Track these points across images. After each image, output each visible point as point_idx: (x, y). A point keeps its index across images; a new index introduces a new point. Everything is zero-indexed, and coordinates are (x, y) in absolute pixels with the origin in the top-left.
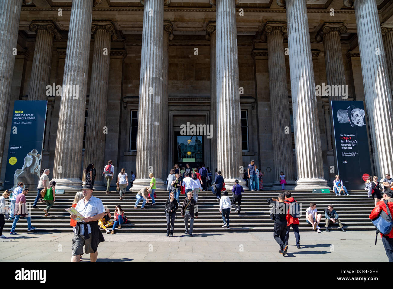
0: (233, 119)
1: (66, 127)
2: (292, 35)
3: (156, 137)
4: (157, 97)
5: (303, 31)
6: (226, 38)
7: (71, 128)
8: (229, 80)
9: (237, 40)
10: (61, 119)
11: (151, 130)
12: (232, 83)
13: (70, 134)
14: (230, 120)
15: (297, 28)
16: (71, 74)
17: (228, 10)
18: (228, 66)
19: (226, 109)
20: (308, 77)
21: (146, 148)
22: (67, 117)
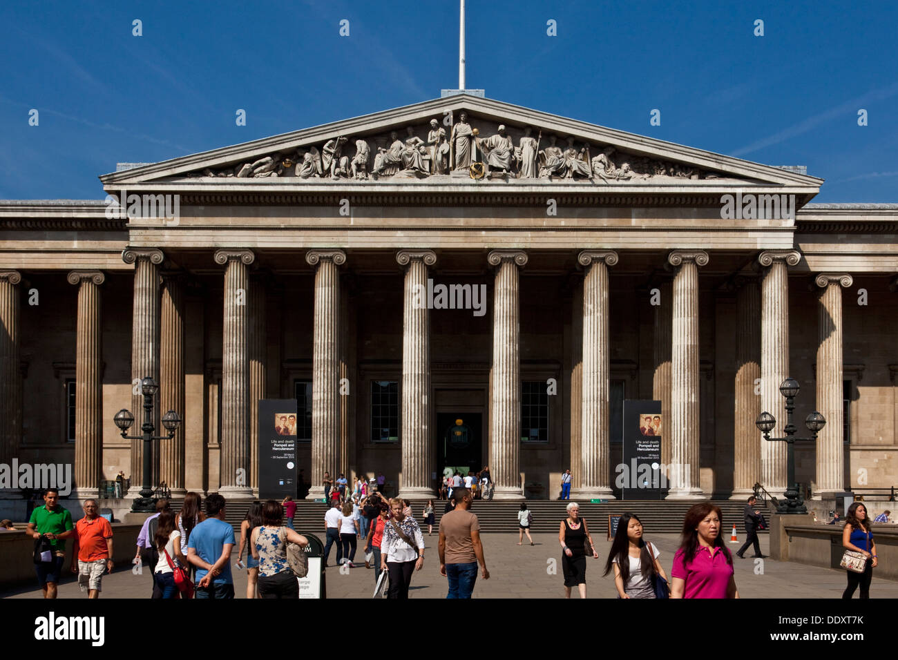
0: (510, 423)
1: (323, 432)
3: (423, 443)
4: (424, 396)
5: (599, 314)
6: (505, 324)
8: (506, 376)
11: (418, 435)
13: (329, 440)
14: (506, 424)
15: (592, 310)
16: (324, 371)
17: (508, 287)
18: (506, 360)
19: (503, 411)
20: (599, 373)
21: (413, 454)
22: (324, 420)
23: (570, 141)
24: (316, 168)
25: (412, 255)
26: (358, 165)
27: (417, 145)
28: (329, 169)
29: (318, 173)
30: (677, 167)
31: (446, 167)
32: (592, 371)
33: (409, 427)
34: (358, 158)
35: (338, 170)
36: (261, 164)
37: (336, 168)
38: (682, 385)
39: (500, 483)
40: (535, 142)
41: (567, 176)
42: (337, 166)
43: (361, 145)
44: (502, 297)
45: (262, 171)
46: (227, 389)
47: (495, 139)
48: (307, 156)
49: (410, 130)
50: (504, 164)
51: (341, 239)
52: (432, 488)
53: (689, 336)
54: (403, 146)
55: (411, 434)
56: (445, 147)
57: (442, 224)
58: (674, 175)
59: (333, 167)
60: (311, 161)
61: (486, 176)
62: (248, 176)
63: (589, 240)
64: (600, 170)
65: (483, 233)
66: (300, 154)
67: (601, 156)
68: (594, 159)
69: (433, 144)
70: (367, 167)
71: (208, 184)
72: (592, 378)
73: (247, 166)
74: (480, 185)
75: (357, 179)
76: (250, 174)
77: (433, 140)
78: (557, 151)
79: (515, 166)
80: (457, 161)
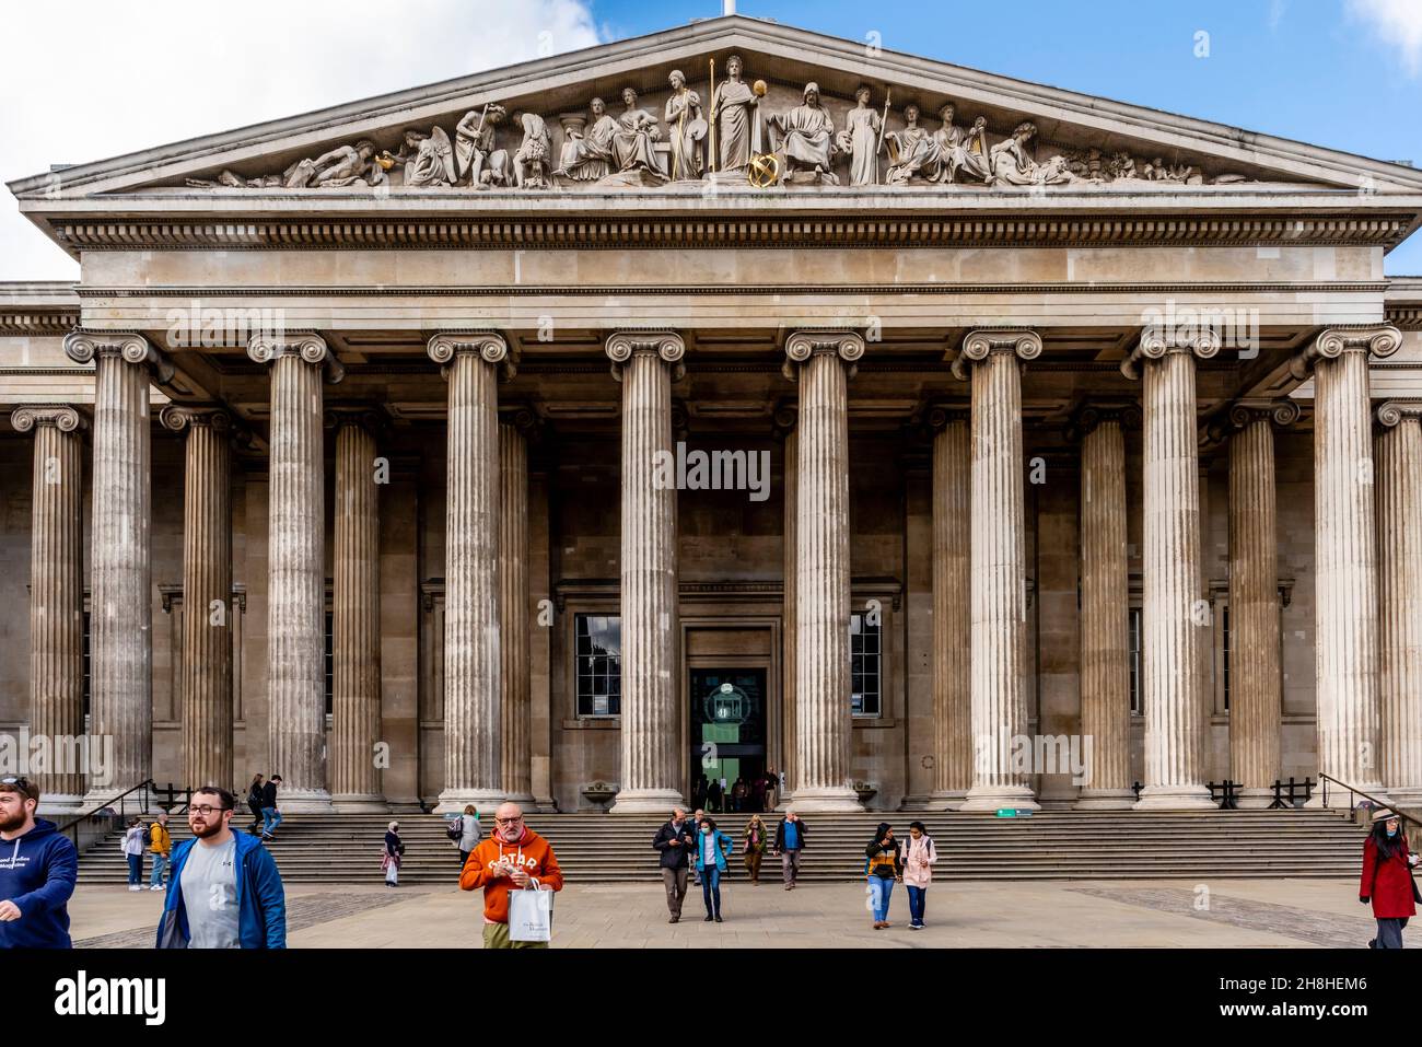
0: (833, 663)
1: (465, 683)
2: (979, 462)
3: (663, 704)
4: (662, 615)
5: (1006, 454)
6: (821, 475)
7: (477, 684)
8: (825, 575)
9: (847, 476)
10: (452, 665)
11: (653, 690)
12: (832, 582)
13: (476, 699)
14: (826, 665)
15: (991, 446)
16: (465, 566)
17: (827, 404)
18: (825, 544)
19: (818, 641)
20: (1007, 567)
21: (642, 726)
22: (465, 660)
23: (948, 114)
24: (444, 170)
25: (639, 342)
26: (528, 165)
27: (644, 121)
28: (470, 169)
29: (447, 180)
30: (1158, 162)
31: (701, 168)
32: (992, 562)
33: (634, 674)
34: (527, 149)
35: (486, 174)
36: (334, 161)
37: (482, 169)
38: (1171, 589)
39: (815, 779)
40: (877, 118)
41: (943, 180)
42: (483, 167)
43: (532, 123)
44: (814, 421)
45: (333, 177)
46: (276, 603)
47: (797, 113)
48: (425, 145)
49: (628, 94)
50: (819, 155)
51: (496, 312)
52: (680, 790)
53: (1184, 493)
54: (616, 126)
55: (638, 687)
56: (700, 127)
57: (696, 282)
58: (1154, 177)
59: (476, 167)
60: (432, 154)
61: (781, 180)
62: (308, 185)
63: (985, 310)
64: (1006, 167)
65: (777, 298)
66: (411, 142)
67: (1008, 143)
68: (995, 148)
69: (674, 121)
70: (544, 168)
71: (225, 197)
72: (993, 574)
73: (306, 164)
74: (771, 196)
75: (524, 187)
76: (311, 181)
77: (675, 114)
78: (921, 136)
79: (841, 162)
80: (724, 156)
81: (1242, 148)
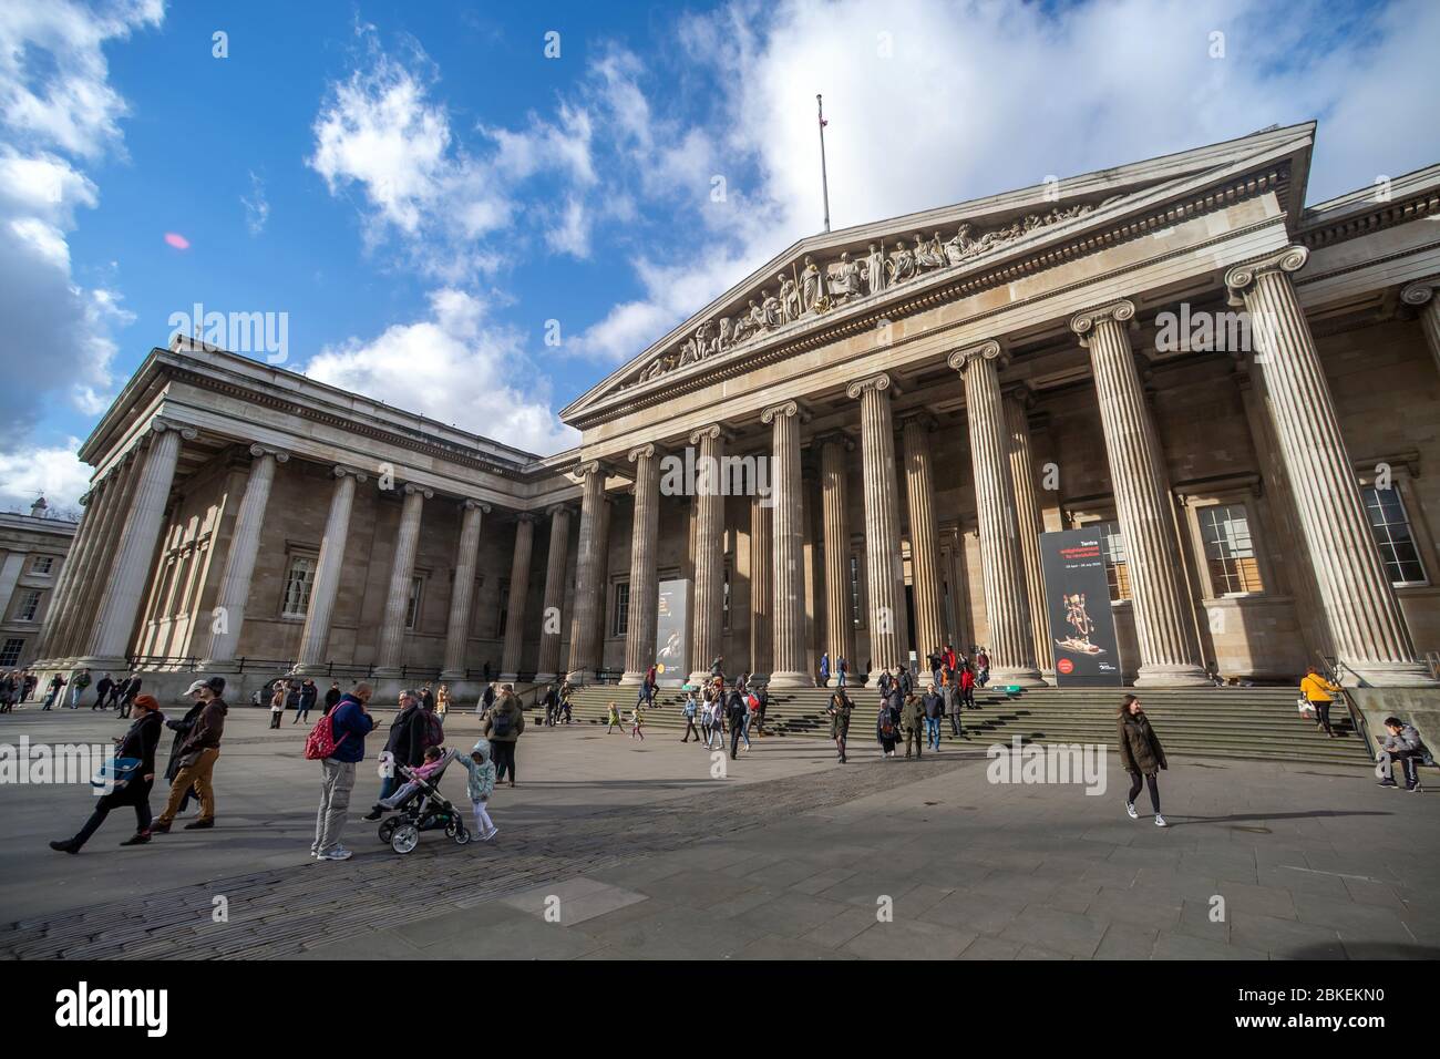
3: (791, 617)
8: (875, 524)
11: (784, 607)
16: (701, 546)
18: (874, 504)
19: (874, 568)
21: (779, 631)
23: (917, 239)
24: (692, 356)
25: (775, 410)
27: (770, 303)
28: (702, 351)
29: (694, 360)
30: (1055, 211)
31: (796, 314)
34: (724, 333)
35: (708, 351)
36: (653, 368)
37: (706, 350)
38: (1127, 497)
40: (879, 256)
41: (917, 274)
42: (707, 348)
43: (724, 321)
44: (866, 430)
45: (654, 374)
47: (837, 267)
48: (684, 347)
49: (763, 293)
50: (846, 288)
51: (716, 413)
54: (758, 310)
55: (777, 607)
56: (794, 295)
60: (688, 351)
61: (830, 307)
62: (644, 381)
63: (958, 337)
65: (840, 367)
66: (680, 347)
67: (954, 240)
68: (946, 246)
69: (783, 297)
70: (730, 341)
73: (645, 371)
74: (825, 317)
75: (721, 352)
77: (783, 294)
79: (861, 286)
80: (805, 305)
81: (1109, 180)
